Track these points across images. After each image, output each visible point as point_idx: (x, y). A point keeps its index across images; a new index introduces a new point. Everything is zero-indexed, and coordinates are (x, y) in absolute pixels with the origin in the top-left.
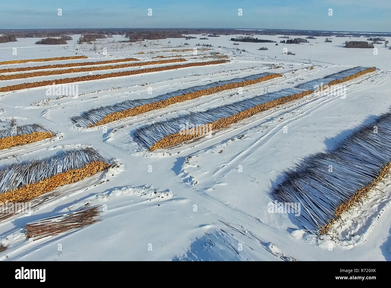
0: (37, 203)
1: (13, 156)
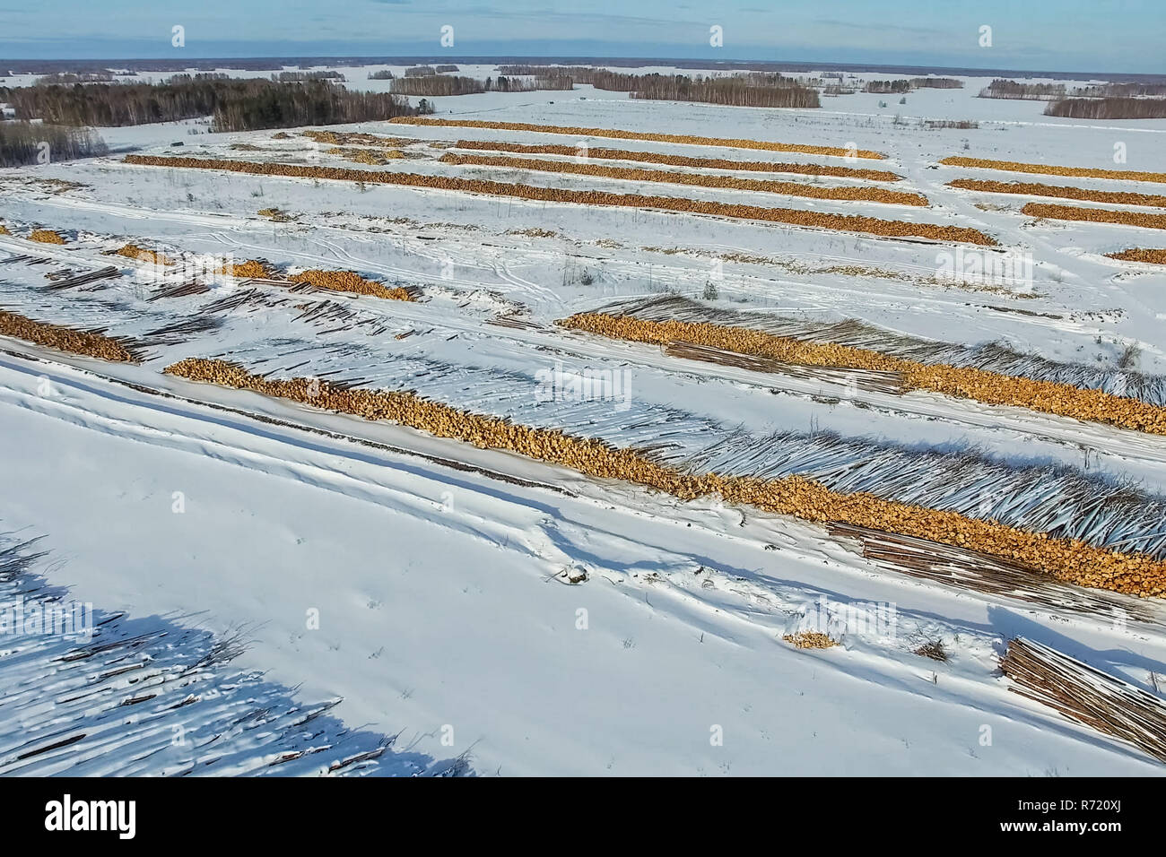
0: (1073, 604)
1: (1082, 447)
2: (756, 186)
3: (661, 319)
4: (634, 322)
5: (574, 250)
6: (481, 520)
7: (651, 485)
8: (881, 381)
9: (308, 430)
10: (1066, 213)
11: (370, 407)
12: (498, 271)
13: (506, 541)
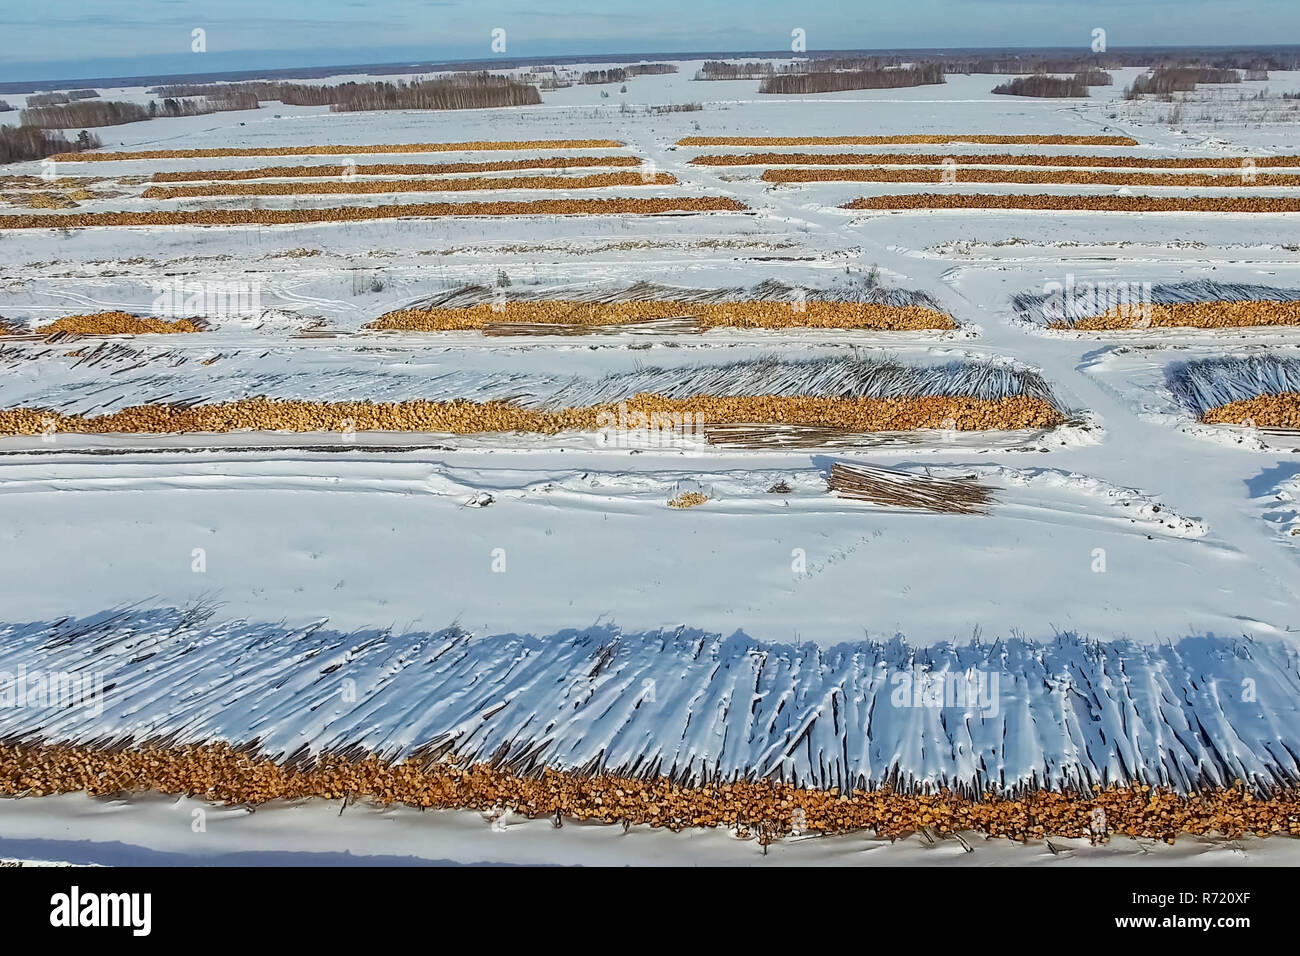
1: (851, 346)
2: (506, 184)
3: (470, 305)
4: (445, 312)
5: (351, 265)
6: (380, 481)
7: (519, 429)
8: (682, 326)
9: (161, 451)
10: (800, 176)
11: (218, 420)
12: (277, 293)
13: (411, 491)
